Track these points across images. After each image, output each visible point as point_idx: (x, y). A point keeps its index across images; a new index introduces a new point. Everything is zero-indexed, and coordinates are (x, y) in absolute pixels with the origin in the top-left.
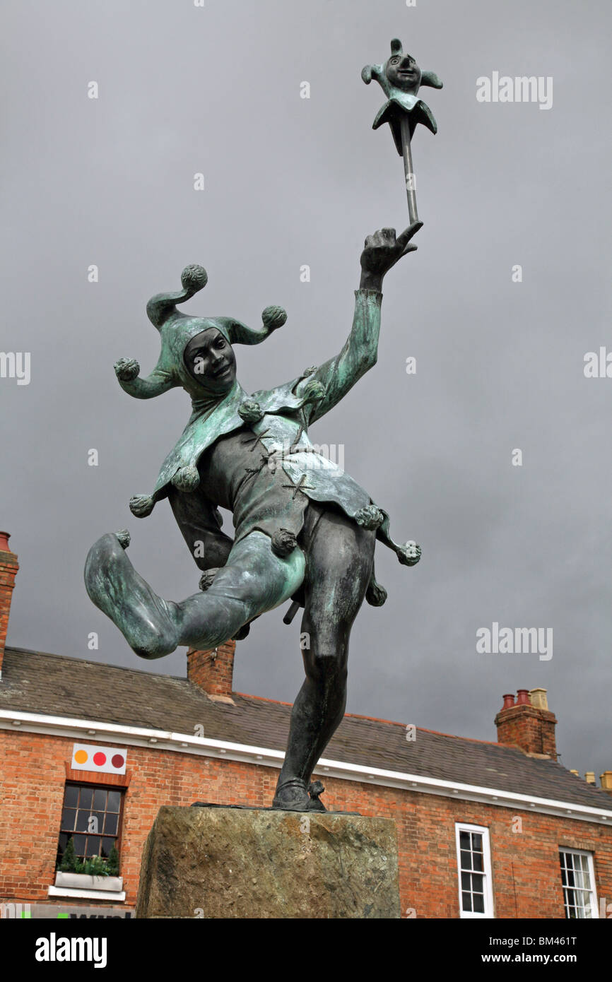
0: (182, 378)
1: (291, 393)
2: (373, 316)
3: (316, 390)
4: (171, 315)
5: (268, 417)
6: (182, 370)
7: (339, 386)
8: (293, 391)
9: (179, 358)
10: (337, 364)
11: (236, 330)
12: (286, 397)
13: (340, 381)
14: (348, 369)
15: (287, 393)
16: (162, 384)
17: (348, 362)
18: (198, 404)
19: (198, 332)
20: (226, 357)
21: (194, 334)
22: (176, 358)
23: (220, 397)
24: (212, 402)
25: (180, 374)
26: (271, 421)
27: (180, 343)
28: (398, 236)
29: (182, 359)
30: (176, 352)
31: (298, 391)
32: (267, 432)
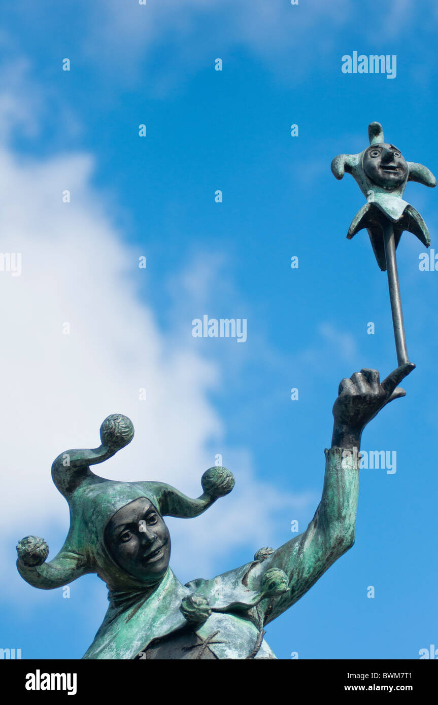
0: (100, 563)
1: (240, 584)
2: (350, 483)
3: (278, 581)
4: (84, 479)
5: (215, 616)
6: (100, 551)
7: (305, 575)
8: (244, 582)
9: (97, 537)
10: (302, 544)
11: (168, 499)
12: (234, 589)
13: (307, 569)
14: (317, 553)
15: (235, 584)
16: (73, 569)
17: (317, 544)
18: (118, 596)
19: (124, 504)
20: (159, 536)
21: (119, 505)
22: (93, 536)
23: (150, 588)
24: (138, 595)
25: (97, 557)
26: (220, 621)
27: (100, 517)
28: (382, 380)
29: (101, 538)
30: (94, 529)
31: (249, 580)
32: (216, 636)
